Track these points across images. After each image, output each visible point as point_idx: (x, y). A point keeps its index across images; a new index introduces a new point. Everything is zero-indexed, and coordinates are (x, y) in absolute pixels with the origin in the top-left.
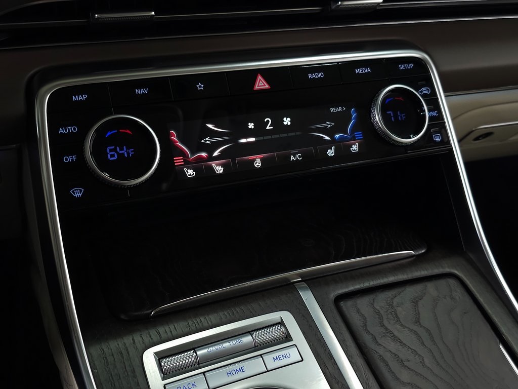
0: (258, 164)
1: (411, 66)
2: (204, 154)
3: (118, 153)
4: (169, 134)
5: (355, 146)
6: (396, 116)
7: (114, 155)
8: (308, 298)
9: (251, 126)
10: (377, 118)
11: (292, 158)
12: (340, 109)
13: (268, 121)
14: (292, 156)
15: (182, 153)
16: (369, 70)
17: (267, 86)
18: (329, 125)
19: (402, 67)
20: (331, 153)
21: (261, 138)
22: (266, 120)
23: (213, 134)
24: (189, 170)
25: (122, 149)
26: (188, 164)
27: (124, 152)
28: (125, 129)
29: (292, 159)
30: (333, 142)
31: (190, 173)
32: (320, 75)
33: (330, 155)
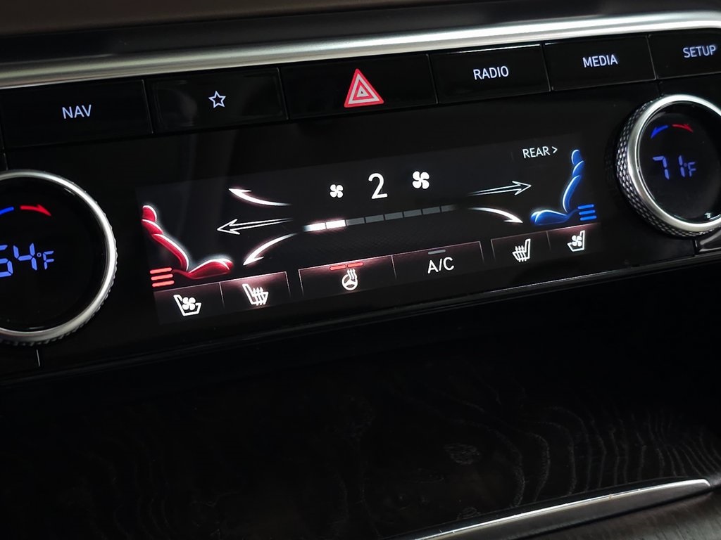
0: (350, 282)
1: (712, 49)
2: (223, 261)
3: (15, 262)
4: (142, 214)
5: (579, 238)
6: (674, 168)
7: (5, 265)
9: (337, 191)
10: (631, 170)
11: (432, 267)
12: (545, 151)
13: (377, 180)
14: (431, 263)
16: (614, 60)
17: (376, 99)
18: (518, 187)
19: (690, 53)
20: (522, 253)
21: (360, 221)
22: (371, 179)
23: (246, 211)
24: (185, 300)
25: (24, 251)
26: (183, 282)
27: (31, 257)
28: (36, 206)
29: (430, 269)
30: (528, 227)
32: (501, 72)
33: (519, 260)
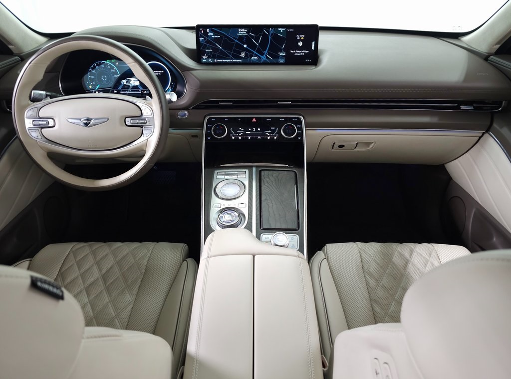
0: (249, 138)
1: (297, 119)
2: (237, 134)
4: (230, 129)
5: (276, 137)
6: (289, 131)
7: (217, 131)
8: (254, 169)
9: (250, 129)
10: (282, 131)
12: (274, 128)
14: (258, 137)
15: (232, 133)
17: (255, 121)
18: (270, 131)
19: (293, 119)
21: (252, 132)
22: (254, 129)
23: (240, 130)
26: (233, 136)
27: (219, 131)
28: (220, 127)
30: (270, 136)
31: (233, 138)
32: (270, 120)
33: (268, 139)
